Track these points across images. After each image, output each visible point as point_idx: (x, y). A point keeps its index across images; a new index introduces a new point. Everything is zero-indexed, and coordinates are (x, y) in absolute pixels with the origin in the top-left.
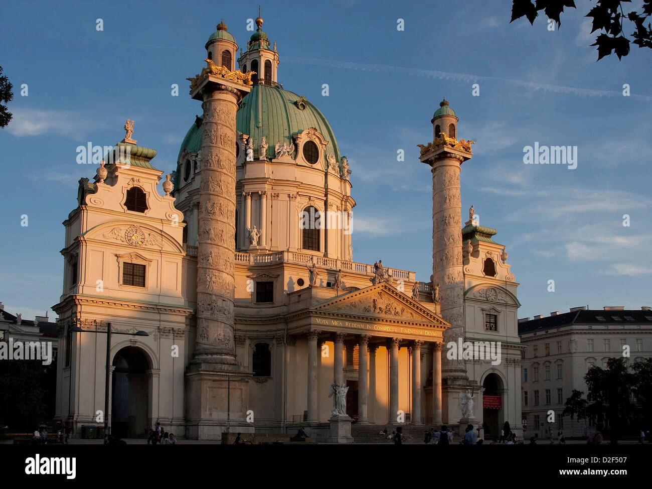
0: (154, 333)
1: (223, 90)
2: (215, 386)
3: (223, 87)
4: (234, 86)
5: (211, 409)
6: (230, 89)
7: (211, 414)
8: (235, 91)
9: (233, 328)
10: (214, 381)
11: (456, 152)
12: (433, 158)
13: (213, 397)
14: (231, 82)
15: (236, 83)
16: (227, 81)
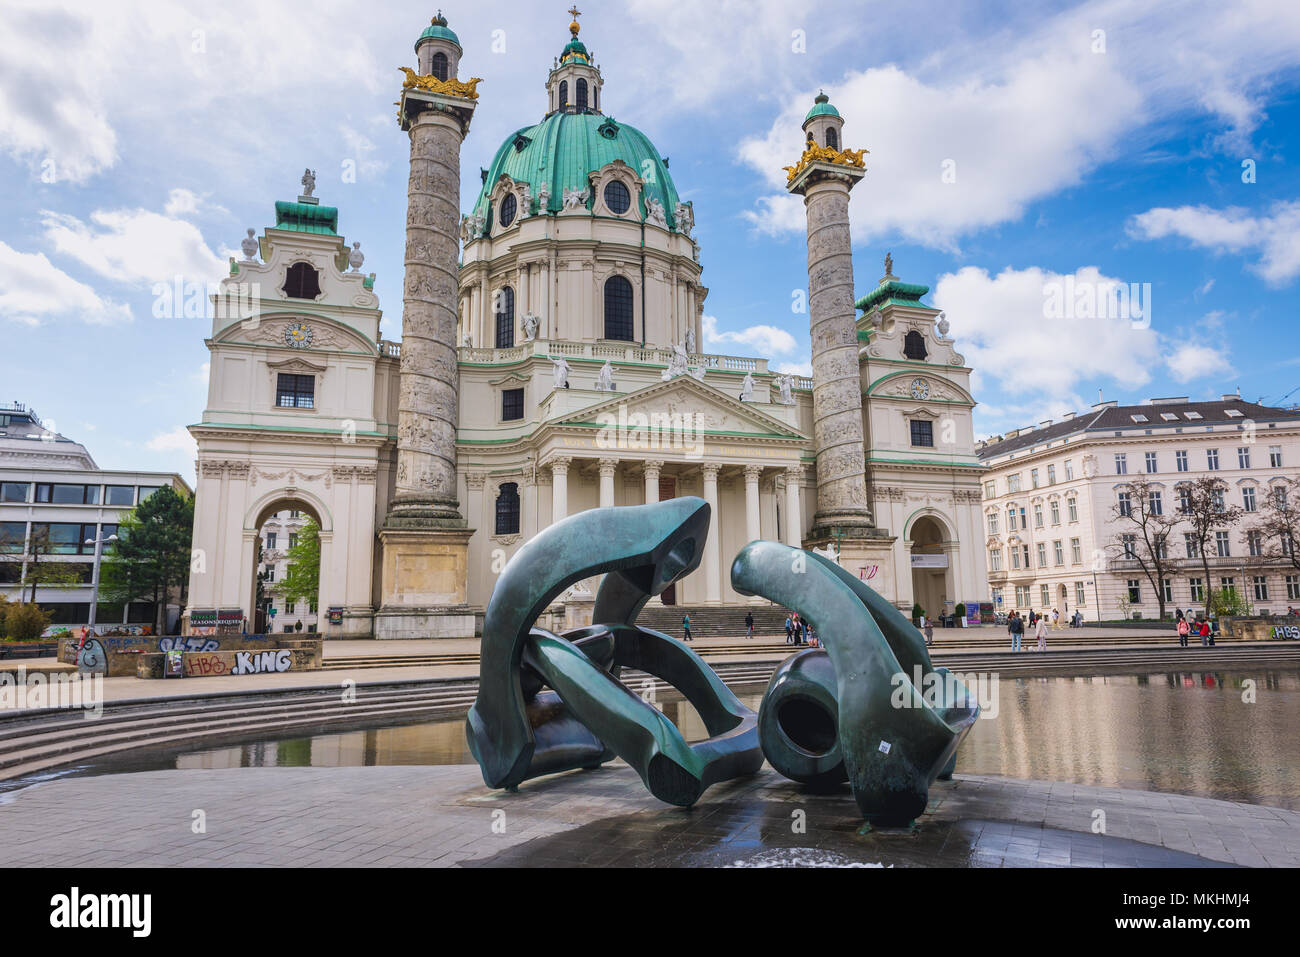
0: (325, 477)
1: (431, 109)
2: (409, 553)
3: (430, 105)
4: (446, 102)
5: (403, 589)
6: (440, 107)
7: (401, 597)
8: (450, 108)
9: (450, 463)
10: (409, 543)
11: (836, 170)
12: (802, 184)
13: (406, 570)
14: (441, 97)
15: (450, 98)
16: (435, 96)
